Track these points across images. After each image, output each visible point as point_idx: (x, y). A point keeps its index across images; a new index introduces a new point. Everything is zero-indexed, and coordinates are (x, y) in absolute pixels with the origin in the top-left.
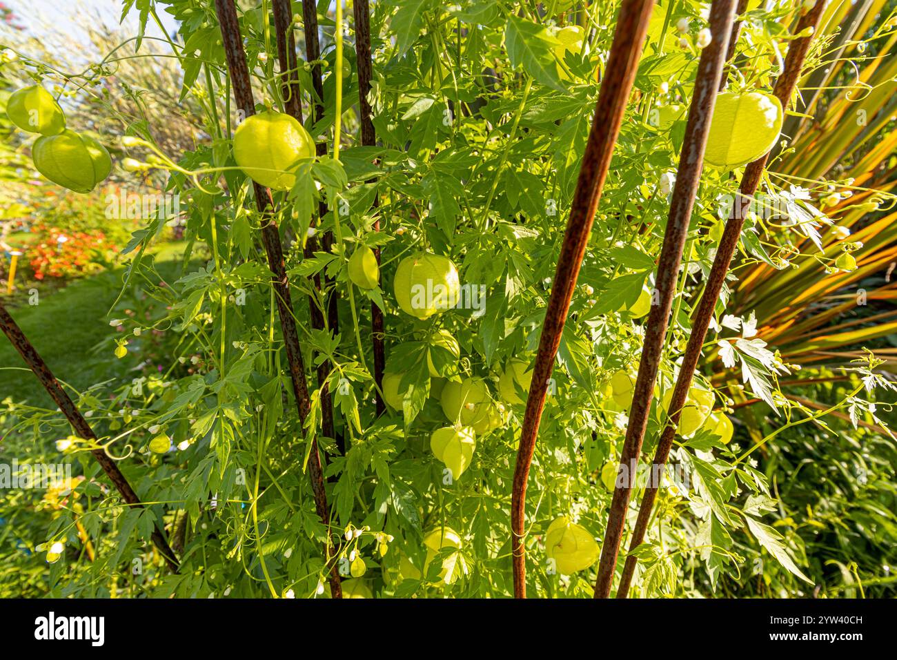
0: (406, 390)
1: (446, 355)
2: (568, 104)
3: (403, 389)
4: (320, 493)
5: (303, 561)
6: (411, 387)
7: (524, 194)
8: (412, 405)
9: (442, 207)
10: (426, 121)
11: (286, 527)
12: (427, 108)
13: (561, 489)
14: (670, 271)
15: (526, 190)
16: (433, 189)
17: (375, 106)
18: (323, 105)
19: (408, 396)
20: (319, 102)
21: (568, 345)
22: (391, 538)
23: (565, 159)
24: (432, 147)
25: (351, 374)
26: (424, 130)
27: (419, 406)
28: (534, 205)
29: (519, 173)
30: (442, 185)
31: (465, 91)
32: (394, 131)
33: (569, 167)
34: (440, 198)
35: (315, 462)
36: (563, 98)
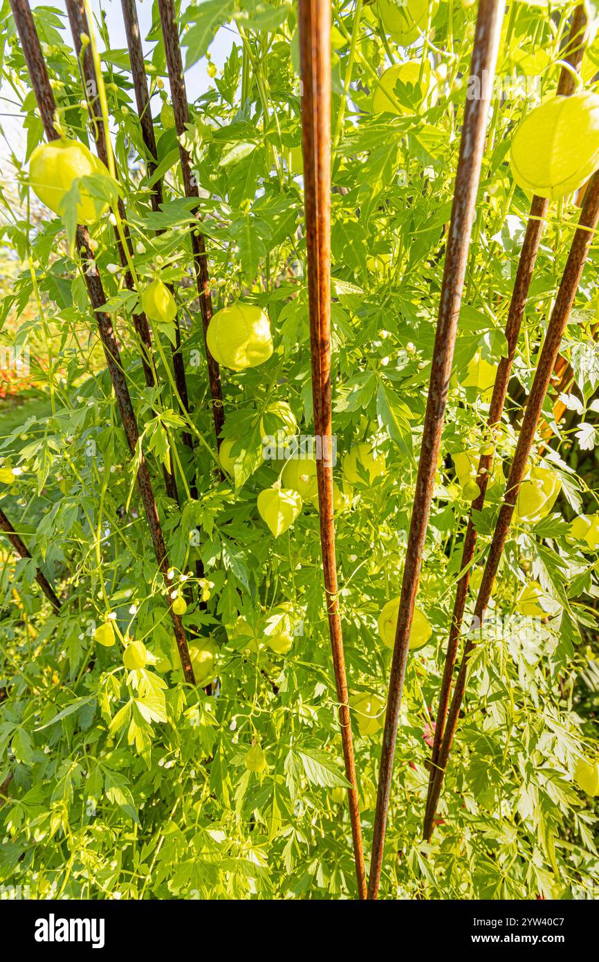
0: (239, 455)
1: (277, 421)
2: (384, 132)
3: (235, 453)
4: (159, 545)
5: (149, 610)
6: (243, 452)
7: (349, 247)
8: (243, 469)
9: (249, 251)
10: (246, 168)
11: (128, 571)
12: (246, 154)
13: (393, 565)
14: (450, 290)
15: (351, 242)
16: (244, 234)
17: (194, 153)
18: (156, 162)
19: (239, 460)
20: (152, 160)
21: (391, 409)
22: (212, 585)
23: (371, 191)
24: (253, 197)
25: (167, 421)
26: (244, 178)
27: (250, 470)
28: (357, 256)
29: (346, 225)
30: (252, 230)
31: (289, 135)
32: (215, 182)
33: (375, 199)
34: (249, 243)
35: (152, 514)
36: (378, 127)
